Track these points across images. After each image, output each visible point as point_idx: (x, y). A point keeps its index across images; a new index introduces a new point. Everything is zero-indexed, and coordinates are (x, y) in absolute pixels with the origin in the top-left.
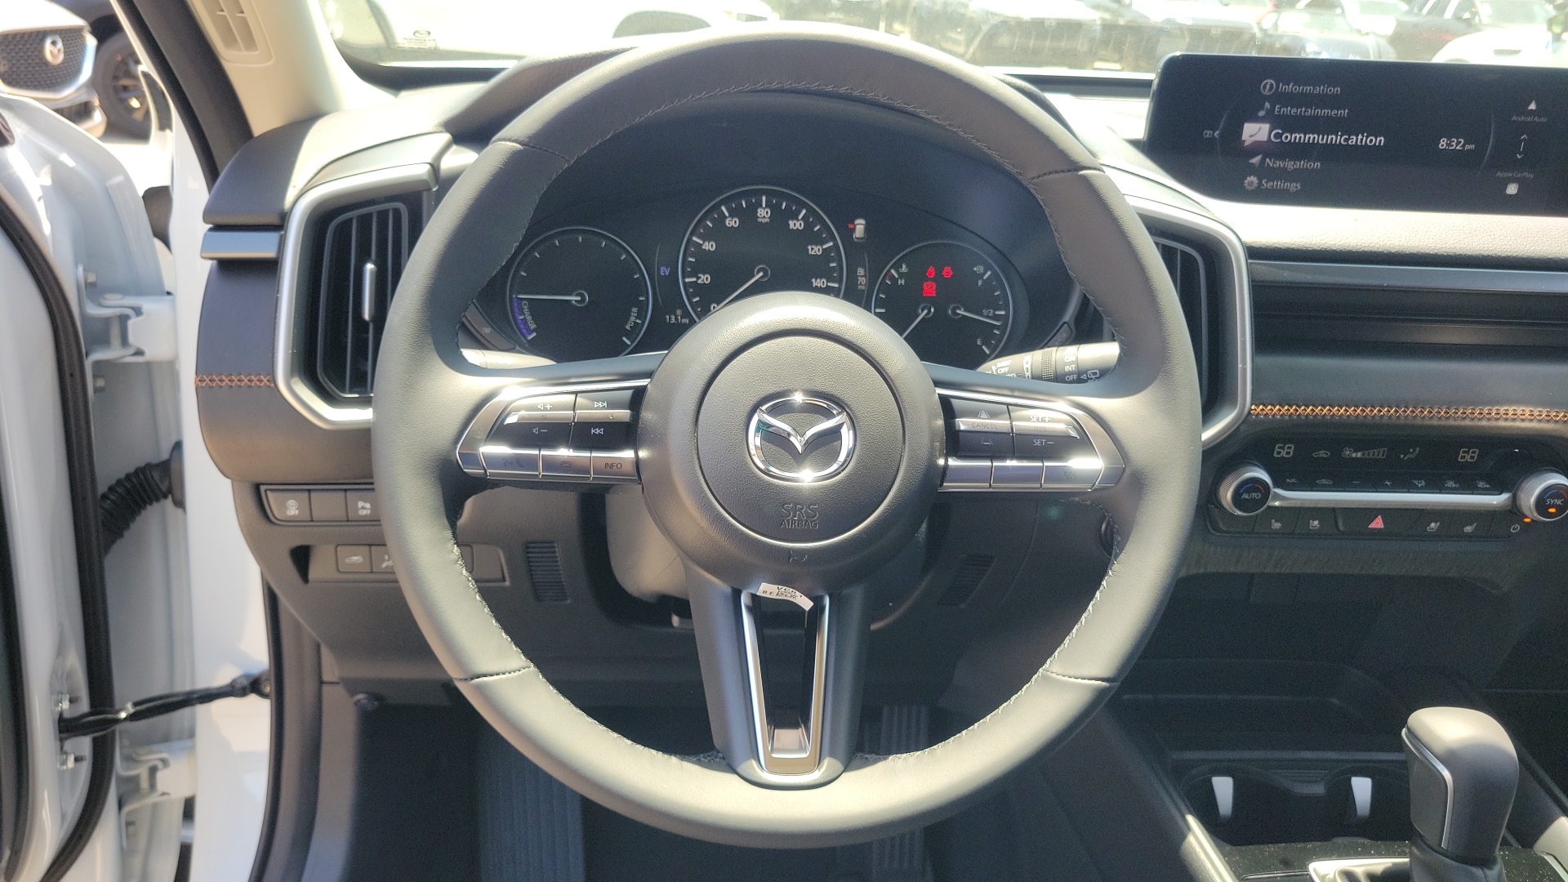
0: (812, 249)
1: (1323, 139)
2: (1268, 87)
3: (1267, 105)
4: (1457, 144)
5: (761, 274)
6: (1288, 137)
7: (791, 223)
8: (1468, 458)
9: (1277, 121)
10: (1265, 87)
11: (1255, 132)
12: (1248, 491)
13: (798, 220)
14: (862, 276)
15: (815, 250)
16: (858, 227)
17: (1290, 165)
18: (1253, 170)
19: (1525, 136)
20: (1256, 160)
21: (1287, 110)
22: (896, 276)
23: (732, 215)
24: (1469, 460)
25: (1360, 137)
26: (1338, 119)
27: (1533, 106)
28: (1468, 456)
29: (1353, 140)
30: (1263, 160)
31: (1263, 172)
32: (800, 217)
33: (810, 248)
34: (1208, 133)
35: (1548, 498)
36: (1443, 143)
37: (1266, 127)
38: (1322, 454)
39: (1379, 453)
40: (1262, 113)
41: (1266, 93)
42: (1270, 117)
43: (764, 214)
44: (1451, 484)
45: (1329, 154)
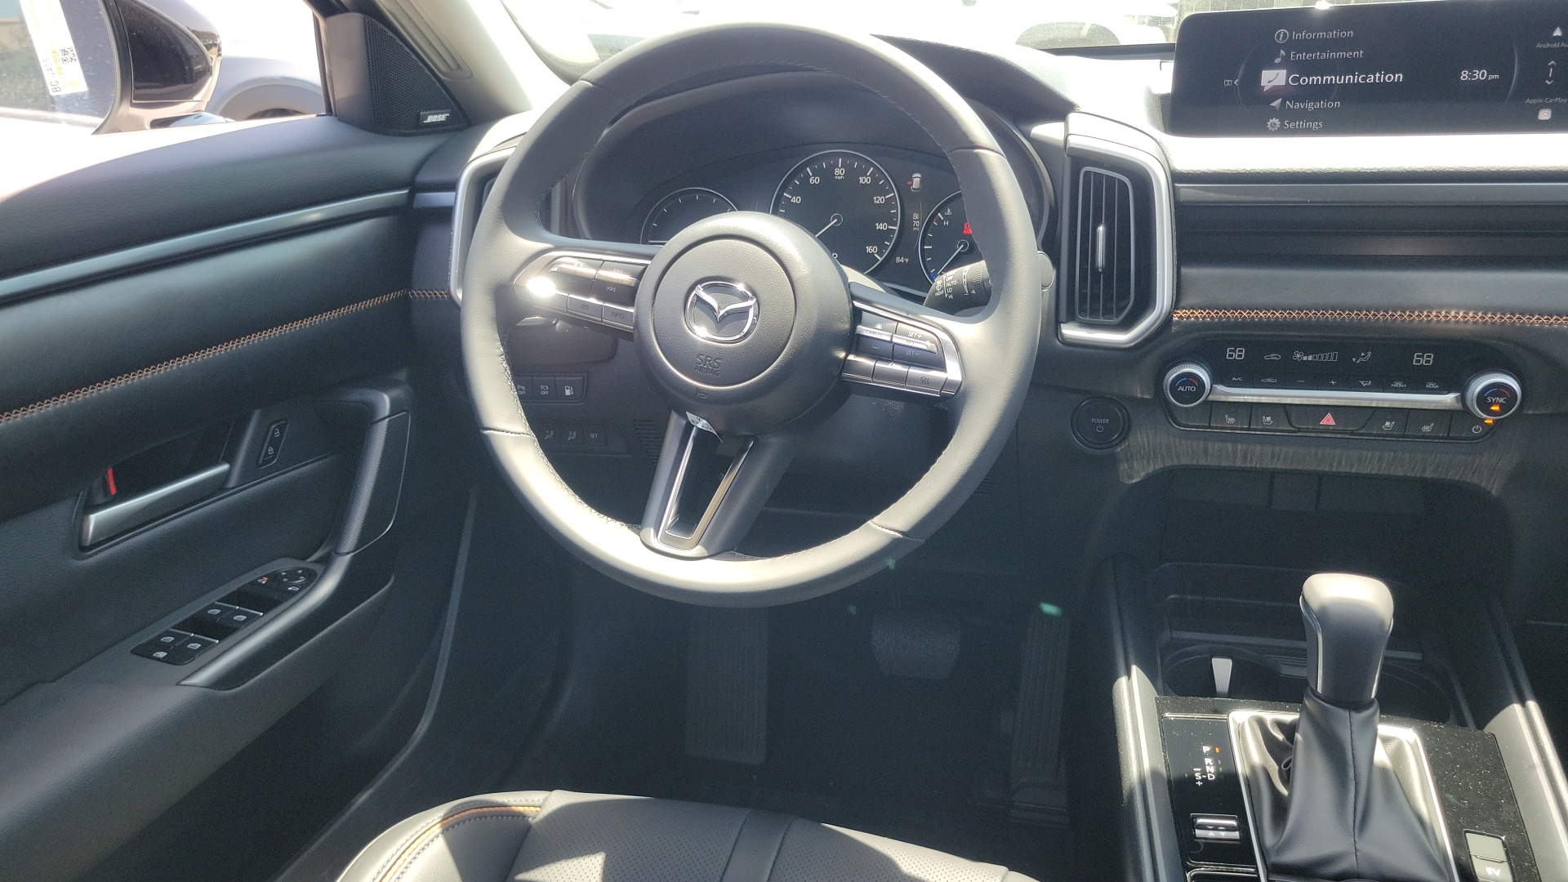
0: (877, 199)
1: (1340, 80)
2: (1282, 35)
3: (1282, 52)
4: (1480, 75)
5: (836, 220)
6: (1306, 80)
7: (861, 179)
8: (1423, 362)
9: (1296, 67)
10: (1278, 37)
11: (1273, 78)
12: (1183, 384)
13: (867, 176)
14: (916, 220)
15: (879, 200)
16: (915, 179)
17: (1310, 106)
18: (1274, 113)
19: (1553, 62)
20: (1276, 103)
21: (1303, 56)
22: (942, 218)
23: (814, 175)
24: (1424, 364)
25: (1378, 75)
26: (1354, 60)
27: (1558, 33)
28: (1424, 360)
29: (1371, 79)
30: (1283, 103)
31: (1283, 114)
32: (868, 174)
33: (875, 198)
34: (1228, 82)
35: (1488, 395)
36: (1465, 75)
37: (1283, 73)
38: (1274, 357)
39: (1330, 357)
40: (1278, 60)
41: (1280, 41)
42: (1286, 64)
43: (839, 172)
44: (1398, 384)
45: (1348, 93)
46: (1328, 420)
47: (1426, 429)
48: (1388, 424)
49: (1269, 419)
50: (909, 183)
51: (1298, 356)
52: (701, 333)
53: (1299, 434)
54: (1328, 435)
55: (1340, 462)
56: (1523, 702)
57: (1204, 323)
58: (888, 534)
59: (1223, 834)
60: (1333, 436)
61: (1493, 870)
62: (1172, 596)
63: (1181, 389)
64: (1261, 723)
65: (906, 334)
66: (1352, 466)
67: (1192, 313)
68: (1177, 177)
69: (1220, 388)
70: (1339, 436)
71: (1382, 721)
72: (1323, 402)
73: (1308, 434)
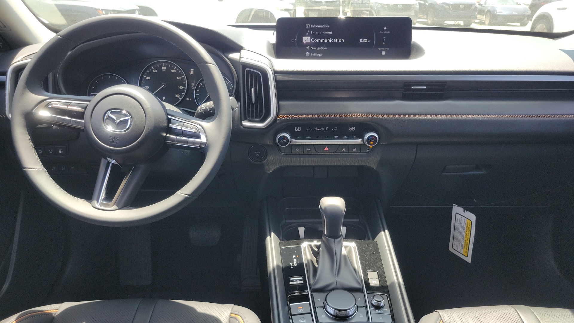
1: (326, 41)
2: (308, 26)
3: (308, 31)
4: (365, 40)
5: (164, 85)
6: (316, 41)
7: (172, 71)
9: (313, 36)
10: (307, 26)
11: (306, 39)
12: (282, 139)
13: (174, 70)
14: (193, 85)
15: (179, 78)
16: (192, 71)
17: (318, 49)
18: (307, 50)
19: (384, 37)
20: (308, 48)
21: (315, 33)
22: (202, 85)
23: (155, 69)
25: (337, 40)
26: (329, 34)
27: (385, 28)
28: (352, 129)
29: (335, 41)
30: (310, 47)
31: (310, 51)
32: (175, 69)
33: (178, 77)
34: (293, 40)
35: (370, 139)
36: (361, 40)
37: (309, 38)
38: (309, 129)
39: (326, 129)
40: (307, 34)
41: (308, 28)
42: (310, 35)
43: (164, 68)
44: (345, 137)
45: (328, 45)
46: (326, 149)
47: (354, 150)
48: (343, 149)
49: (309, 149)
50: (190, 72)
51: (317, 129)
52: (110, 129)
53: (319, 154)
54: (327, 154)
55: (331, 162)
56: (384, 231)
57: (287, 119)
58: (184, 196)
59: (298, 282)
60: (328, 154)
61: (374, 281)
62: (287, 209)
63: (281, 141)
64: (311, 246)
65: (186, 127)
66: (335, 163)
67: (283, 116)
68: (276, 72)
69: (294, 140)
70: (330, 154)
71: (344, 241)
72: (324, 143)
73: (321, 154)
